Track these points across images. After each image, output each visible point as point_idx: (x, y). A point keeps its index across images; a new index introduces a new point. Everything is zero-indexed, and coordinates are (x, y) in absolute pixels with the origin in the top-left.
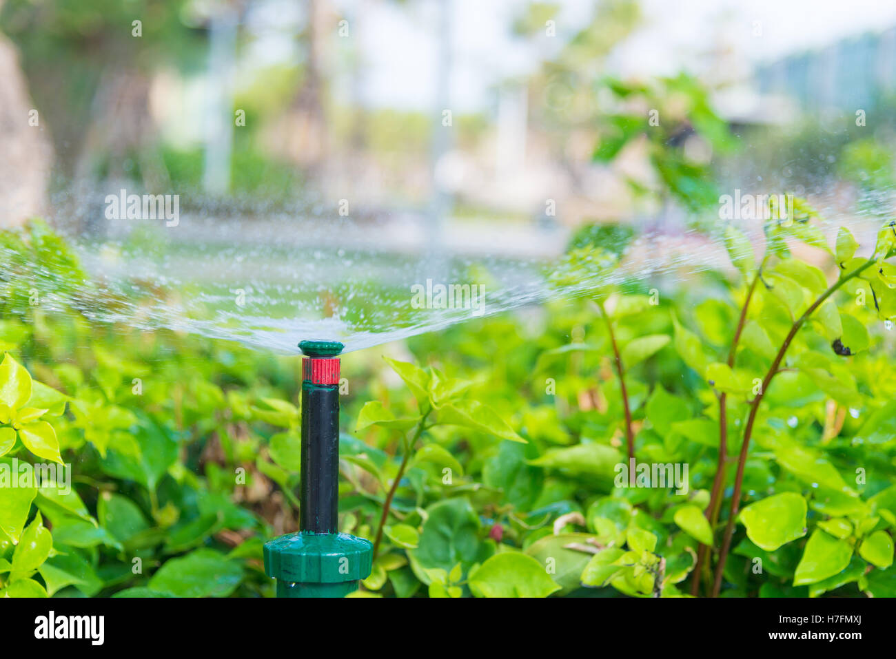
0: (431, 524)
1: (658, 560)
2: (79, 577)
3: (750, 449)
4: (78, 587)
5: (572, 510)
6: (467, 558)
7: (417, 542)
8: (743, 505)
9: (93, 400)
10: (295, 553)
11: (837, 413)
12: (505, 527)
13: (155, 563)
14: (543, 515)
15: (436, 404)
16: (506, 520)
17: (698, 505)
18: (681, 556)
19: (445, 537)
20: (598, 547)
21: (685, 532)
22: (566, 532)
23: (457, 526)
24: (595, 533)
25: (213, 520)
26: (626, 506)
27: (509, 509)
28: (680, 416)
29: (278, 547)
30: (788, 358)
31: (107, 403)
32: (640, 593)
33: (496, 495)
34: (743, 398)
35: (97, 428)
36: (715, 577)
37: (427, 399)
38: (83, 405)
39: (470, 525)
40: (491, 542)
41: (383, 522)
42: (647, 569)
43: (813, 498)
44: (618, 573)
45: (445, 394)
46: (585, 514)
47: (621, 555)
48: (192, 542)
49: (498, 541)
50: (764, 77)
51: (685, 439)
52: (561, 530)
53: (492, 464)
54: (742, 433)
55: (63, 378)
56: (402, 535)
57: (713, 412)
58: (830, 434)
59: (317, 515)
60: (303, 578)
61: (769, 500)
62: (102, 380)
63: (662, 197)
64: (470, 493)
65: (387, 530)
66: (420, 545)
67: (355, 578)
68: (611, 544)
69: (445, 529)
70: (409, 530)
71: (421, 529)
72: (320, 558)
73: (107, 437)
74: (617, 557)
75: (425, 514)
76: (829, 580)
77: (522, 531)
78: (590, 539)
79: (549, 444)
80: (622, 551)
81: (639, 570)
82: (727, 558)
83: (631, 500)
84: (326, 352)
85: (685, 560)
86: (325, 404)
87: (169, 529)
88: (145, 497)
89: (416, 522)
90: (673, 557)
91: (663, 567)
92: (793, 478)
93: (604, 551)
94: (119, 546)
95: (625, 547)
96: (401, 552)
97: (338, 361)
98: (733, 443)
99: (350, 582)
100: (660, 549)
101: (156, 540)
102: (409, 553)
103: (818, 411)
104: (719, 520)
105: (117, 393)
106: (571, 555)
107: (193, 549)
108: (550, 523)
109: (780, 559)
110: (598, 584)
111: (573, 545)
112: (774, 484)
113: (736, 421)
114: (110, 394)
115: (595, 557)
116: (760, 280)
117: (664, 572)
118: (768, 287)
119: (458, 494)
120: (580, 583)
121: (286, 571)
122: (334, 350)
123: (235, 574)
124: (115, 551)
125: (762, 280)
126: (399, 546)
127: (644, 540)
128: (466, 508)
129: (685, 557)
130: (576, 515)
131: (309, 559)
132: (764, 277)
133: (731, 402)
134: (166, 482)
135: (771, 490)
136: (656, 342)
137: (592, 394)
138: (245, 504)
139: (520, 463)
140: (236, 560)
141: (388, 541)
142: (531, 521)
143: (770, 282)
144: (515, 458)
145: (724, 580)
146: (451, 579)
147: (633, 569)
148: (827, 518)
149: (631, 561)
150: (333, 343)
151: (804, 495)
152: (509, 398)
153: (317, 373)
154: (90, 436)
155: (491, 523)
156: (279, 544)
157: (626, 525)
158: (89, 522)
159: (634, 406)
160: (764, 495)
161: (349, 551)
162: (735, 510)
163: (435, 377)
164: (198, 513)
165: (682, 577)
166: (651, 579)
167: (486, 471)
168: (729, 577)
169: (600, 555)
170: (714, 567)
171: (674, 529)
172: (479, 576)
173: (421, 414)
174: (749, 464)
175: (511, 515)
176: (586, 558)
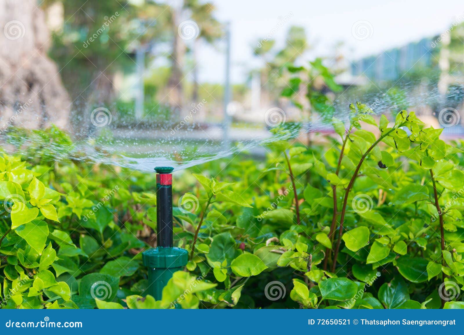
0: (215, 243)
1: (309, 255)
2: (71, 269)
3: (346, 209)
4: (70, 273)
5: (274, 236)
6: (230, 257)
7: (209, 251)
8: (344, 232)
9: (76, 196)
10: (155, 256)
11: (383, 194)
12: (246, 244)
13: (102, 263)
14: (262, 238)
15: (214, 193)
16: (246, 241)
17: (325, 232)
18: (318, 254)
19: (221, 248)
20: (284, 251)
21: (320, 244)
22: (271, 245)
23: (225, 244)
24: (283, 245)
25: (127, 244)
26: (296, 234)
27: (247, 236)
28: (318, 196)
29: (148, 253)
30: (361, 171)
31: (81, 197)
32: (302, 269)
33: (242, 230)
34: (342, 187)
35: (77, 208)
36: (333, 262)
37: (211, 190)
38: (71, 198)
39: (231, 243)
40: (240, 250)
41: (195, 243)
42: (304, 259)
43: (373, 228)
44: (292, 261)
45: (219, 188)
46: (279, 238)
47: (294, 253)
48: (118, 254)
49: (243, 250)
50: (354, 67)
51: (320, 205)
52: (269, 244)
53: (240, 218)
54: (343, 202)
55: (64, 188)
56: (203, 248)
57: (330, 194)
58: (380, 202)
59: (164, 239)
60: (158, 266)
61: (355, 229)
62: (80, 188)
63: (310, 112)
64: (231, 230)
65: (196, 246)
66: (210, 252)
67: (181, 266)
68: (290, 249)
69: (221, 245)
70: (206, 246)
71: (210, 245)
72: (165, 257)
73: (81, 211)
74: (292, 254)
75: (212, 239)
76: (381, 262)
77: (253, 245)
78: (281, 248)
79: (264, 209)
80: (294, 252)
81: (301, 259)
82: (338, 254)
83: (298, 232)
84: (166, 171)
85: (320, 256)
86: (166, 193)
87: (109, 249)
88: (99, 236)
89: (208, 242)
90: (316, 254)
91: (311, 258)
92: (365, 221)
93: (287, 252)
94: (87, 256)
95: (296, 250)
96: (203, 255)
97: (171, 175)
98: (339, 206)
99: (178, 267)
100: (310, 251)
101: (103, 253)
102: (206, 255)
103: (375, 193)
104: (335, 238)
105: (86, 193)
106: (273, 254)
107: (119, 256)
108: (264, 242)
109: (360, 254)
110: (284, 266)
111: (274, 250)
112: (357, 223)
113: (340, 197)
114: (83, 194)
115: (282, 255)
116: (348, 138)
117: (311, 260)
118: (351, 141)
119: (226, 230)
120: (277, 265)
121: (151, 263)
122: (169, 170)
123: (136, 266)
124: (86, 259)
125: (349, 138)
126: (202, 253)
127: (303, 247)
128: (229, 236)
129: (320, 254)
130: (276, 238)
131: (161, 258)
132: (349, 137)
133: (338, 189)
134: (107, 229)
135: (356, 225)
136: (307, 166)
137: (283, 189)
138: (141, 238)
139: (252, 217)
140: (135, 260)
141: (197, 251)
142: (256, 241)
143: (352, 139)
144: (249, 215)
145: (337, 263)
146: (223, 266)
147: (298, 259)
148: (380, 237)
149: (297, 256)
150: (169, 168)
151: (369, 228)
152: (249, 192)
153: (162, 180)
154: (74, 211)
155: (240, 243)
156: (148, 252)
157: (296, 242)
158: (73, 246)
159: (298, 193)
160: (353, 228)
161: (177, 254)
162: (341, 234)
163: (214, 182)
164: (121, 242)
165: (319, 262)
166: (306, 263)
167: (237, 221)
168: (339, 261)
169: (285, 254)
170: (333, 259)
171: (316, 243)
172: (235, 264)
173: (209, 197)
174: (347, 215)
175: (248, 239)
176: (279, 255)
